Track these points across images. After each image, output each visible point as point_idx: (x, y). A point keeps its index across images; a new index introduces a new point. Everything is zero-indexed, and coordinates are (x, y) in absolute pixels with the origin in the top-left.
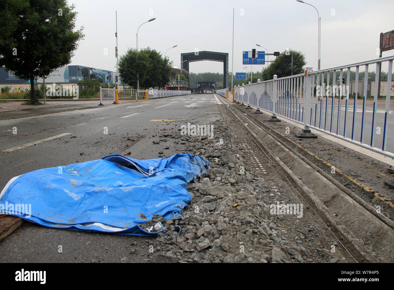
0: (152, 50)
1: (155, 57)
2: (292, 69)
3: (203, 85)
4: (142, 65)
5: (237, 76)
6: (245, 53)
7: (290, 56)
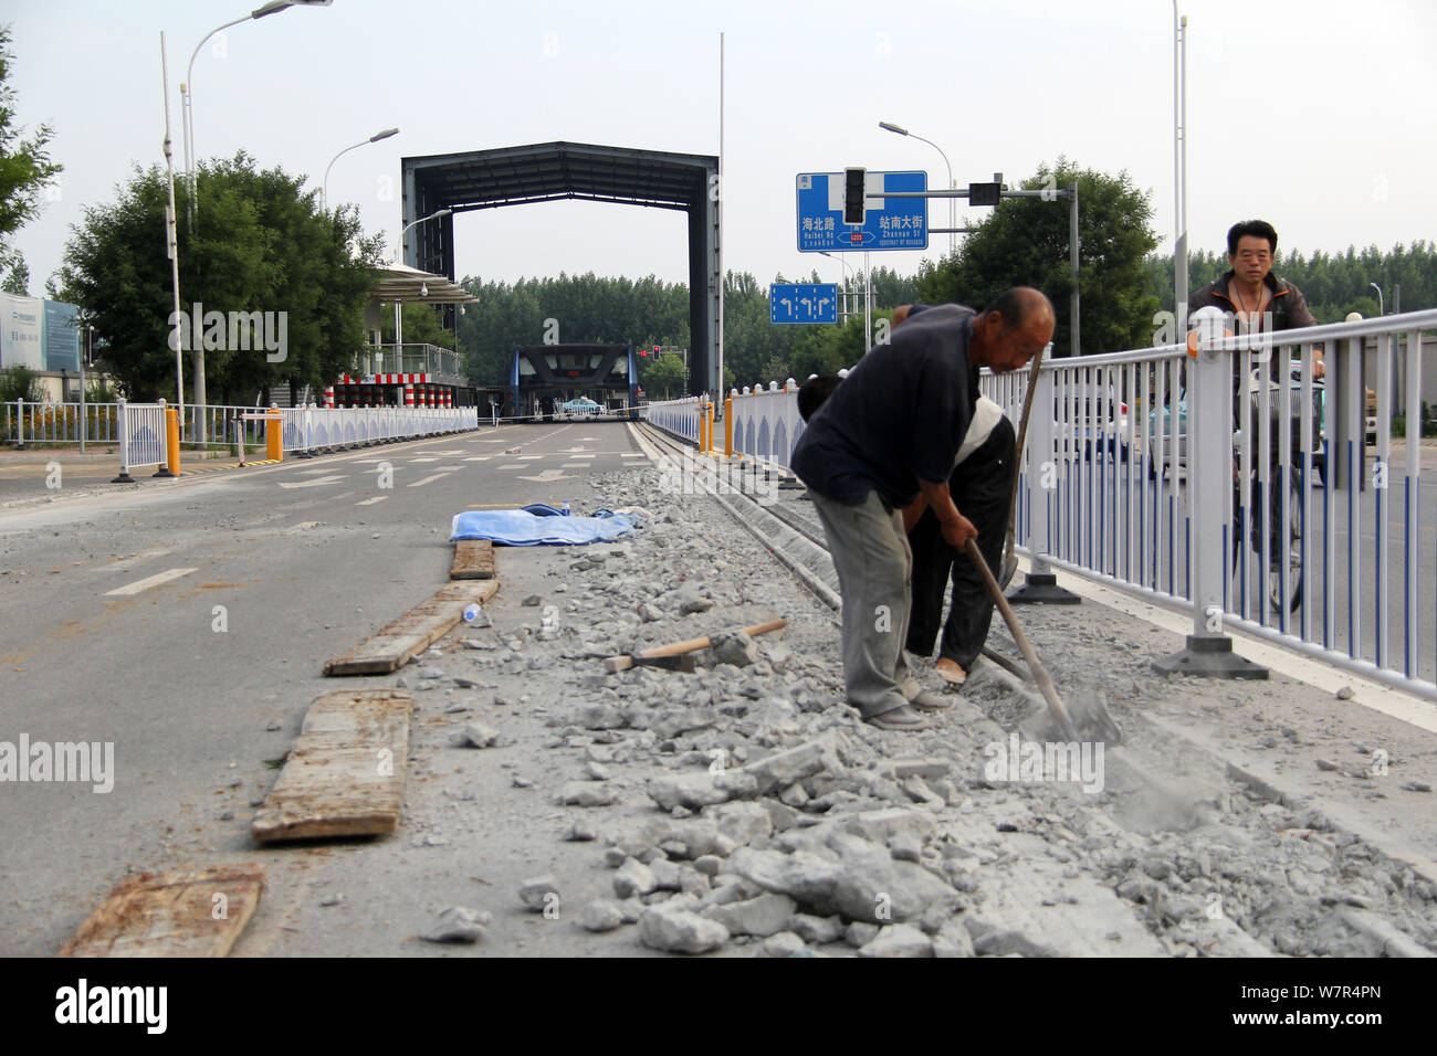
0: (264, 172)
1: (283, 216)
2: (1074, 280)
3: (553, 365)
4: (224, 265)
5: (778, 304)
6: (809, 186)
7: (1062, 204)
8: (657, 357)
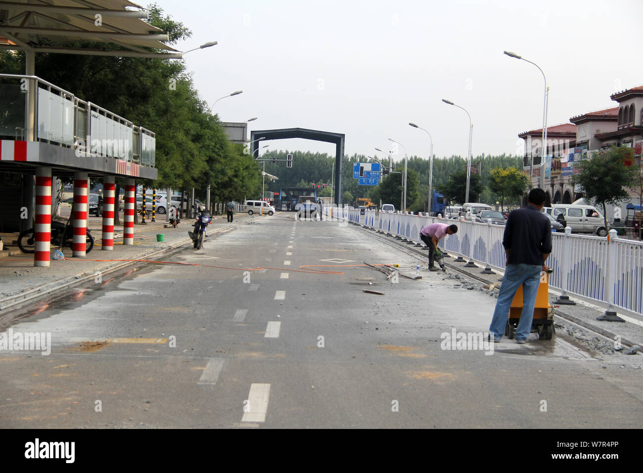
3: (292, 194)
8: (324, 188)
